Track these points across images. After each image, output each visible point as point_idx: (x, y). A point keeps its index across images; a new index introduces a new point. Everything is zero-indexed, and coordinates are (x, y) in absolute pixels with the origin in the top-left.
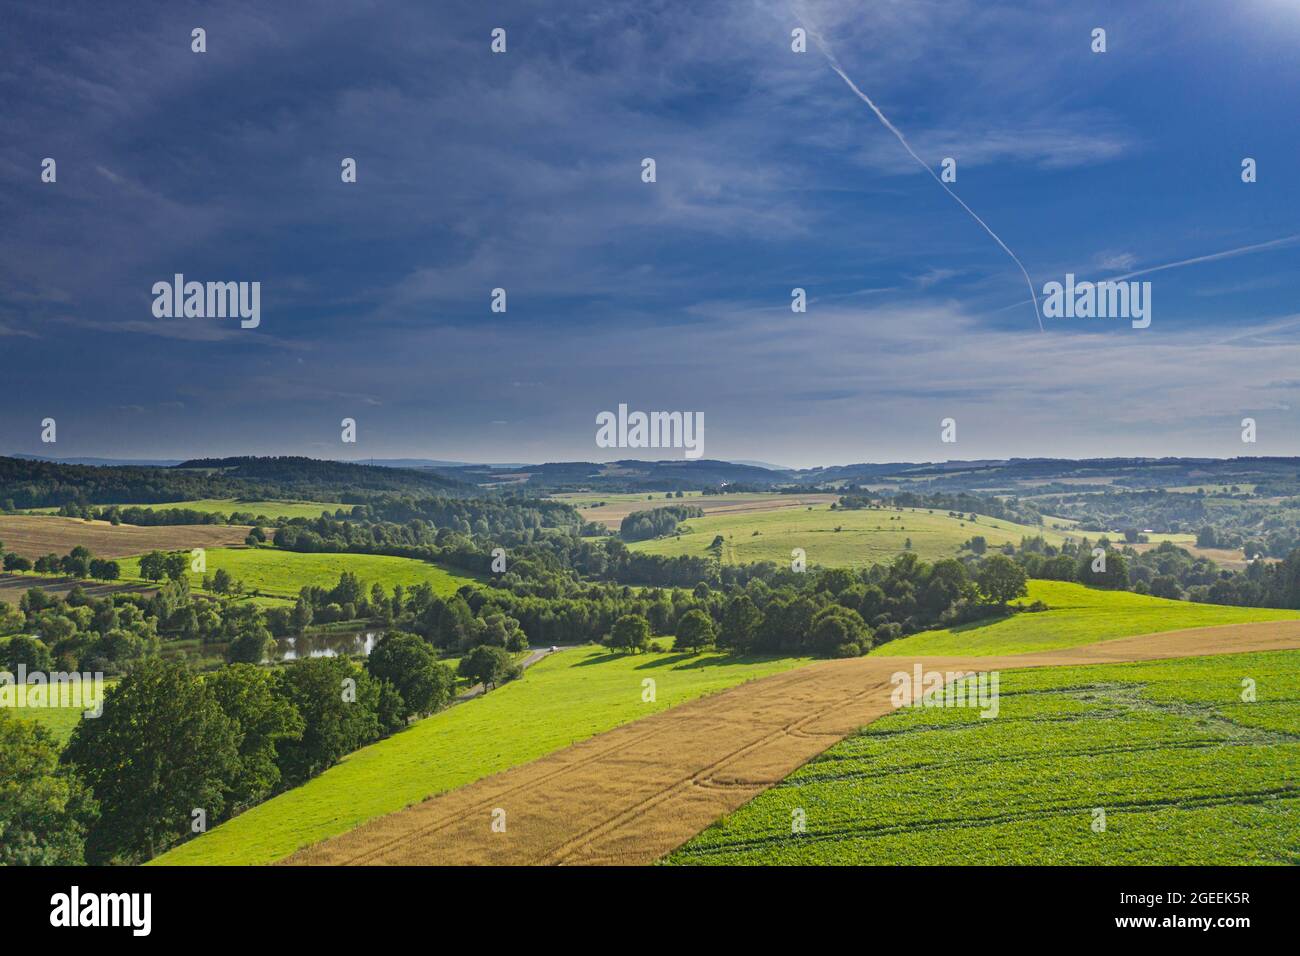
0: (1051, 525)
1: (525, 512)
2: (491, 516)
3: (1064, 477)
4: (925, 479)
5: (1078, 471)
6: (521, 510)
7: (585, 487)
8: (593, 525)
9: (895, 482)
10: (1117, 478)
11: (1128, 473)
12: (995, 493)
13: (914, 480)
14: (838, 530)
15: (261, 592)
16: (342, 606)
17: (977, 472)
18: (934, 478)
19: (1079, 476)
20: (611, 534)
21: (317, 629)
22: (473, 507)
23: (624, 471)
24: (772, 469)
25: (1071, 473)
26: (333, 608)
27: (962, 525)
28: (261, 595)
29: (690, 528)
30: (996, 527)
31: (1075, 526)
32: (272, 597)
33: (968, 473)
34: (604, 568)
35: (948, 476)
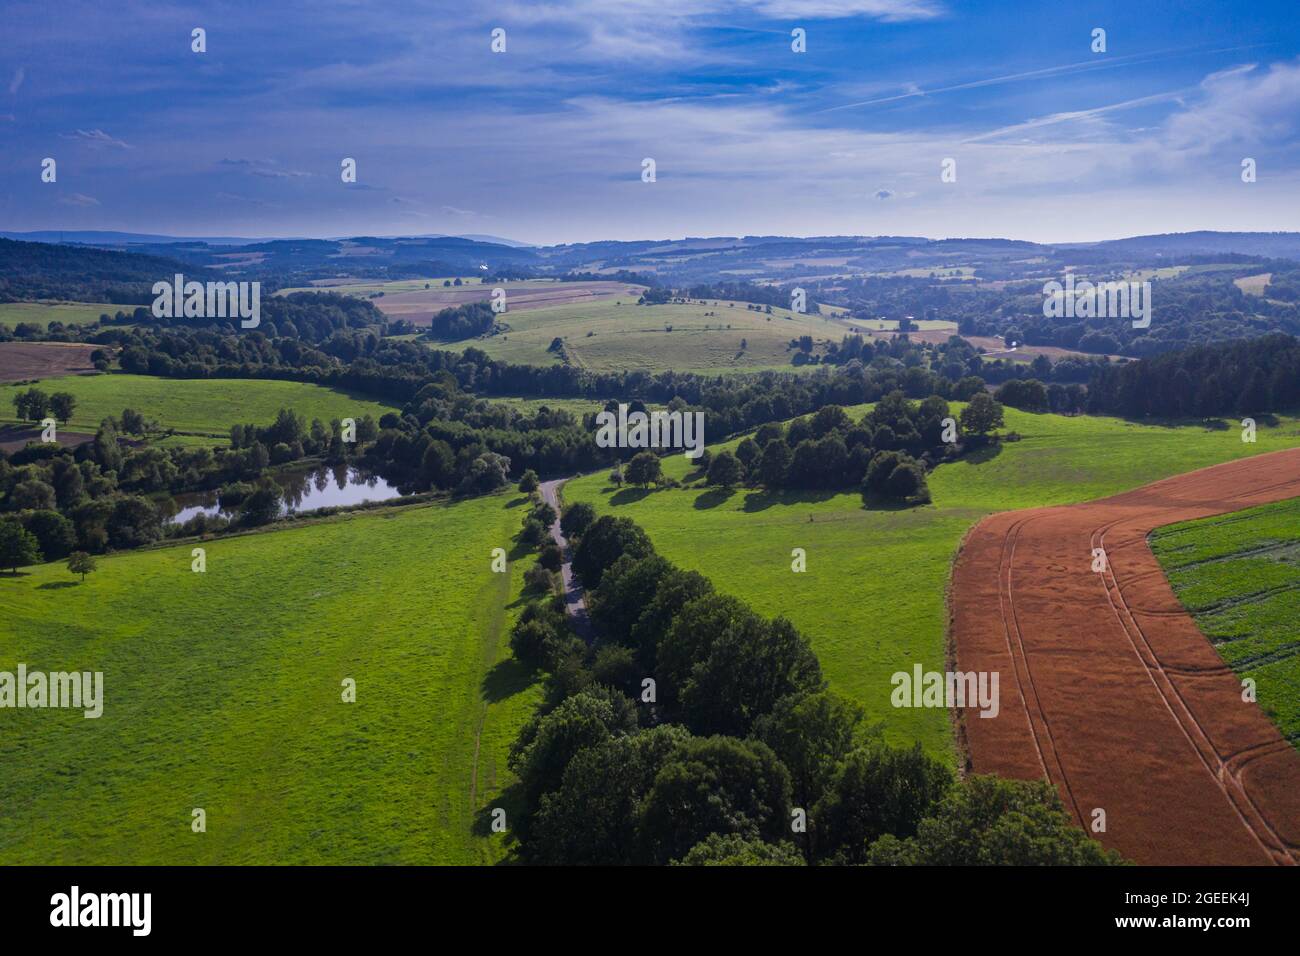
0: (829, 314)
1: (328, 310)
2: (294, 317)
3: (803, 257)
4: (678, 260)
5: (815, 252)
6: (324, 308)
7: (342, 271)
8: (400, 323)
9: (652, 264)
10: (850, 259)
11: (858, 253)
12: (752, 276)
13: (668, 260)
14: (669, 330)
15: (176, 430)
16: (290, 446)
17: (726, 253)
18: (687, 259)
19: (817, 257)
20: (420, 332)
21: (275, 470)
22: (272, 307)
23: (366, 251)
24: (514, 246)
25: (809, 254)
26: (282, 448)
27: (769, 320)
28: (176, 434)
29: (507, 325)
30: (789, 318)
31: (848, 314)
32: (189, 435)
33: (717, 253)
34: (472, 379)
35: (699, 256)
